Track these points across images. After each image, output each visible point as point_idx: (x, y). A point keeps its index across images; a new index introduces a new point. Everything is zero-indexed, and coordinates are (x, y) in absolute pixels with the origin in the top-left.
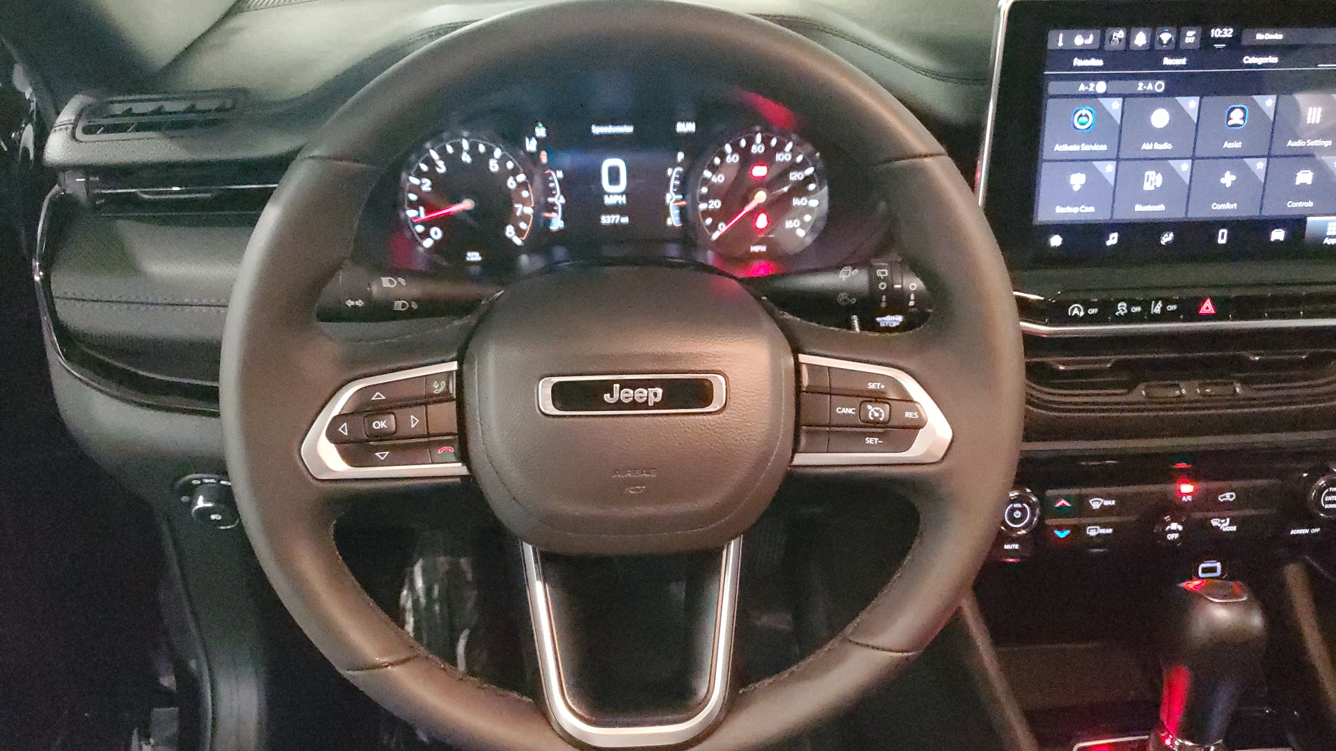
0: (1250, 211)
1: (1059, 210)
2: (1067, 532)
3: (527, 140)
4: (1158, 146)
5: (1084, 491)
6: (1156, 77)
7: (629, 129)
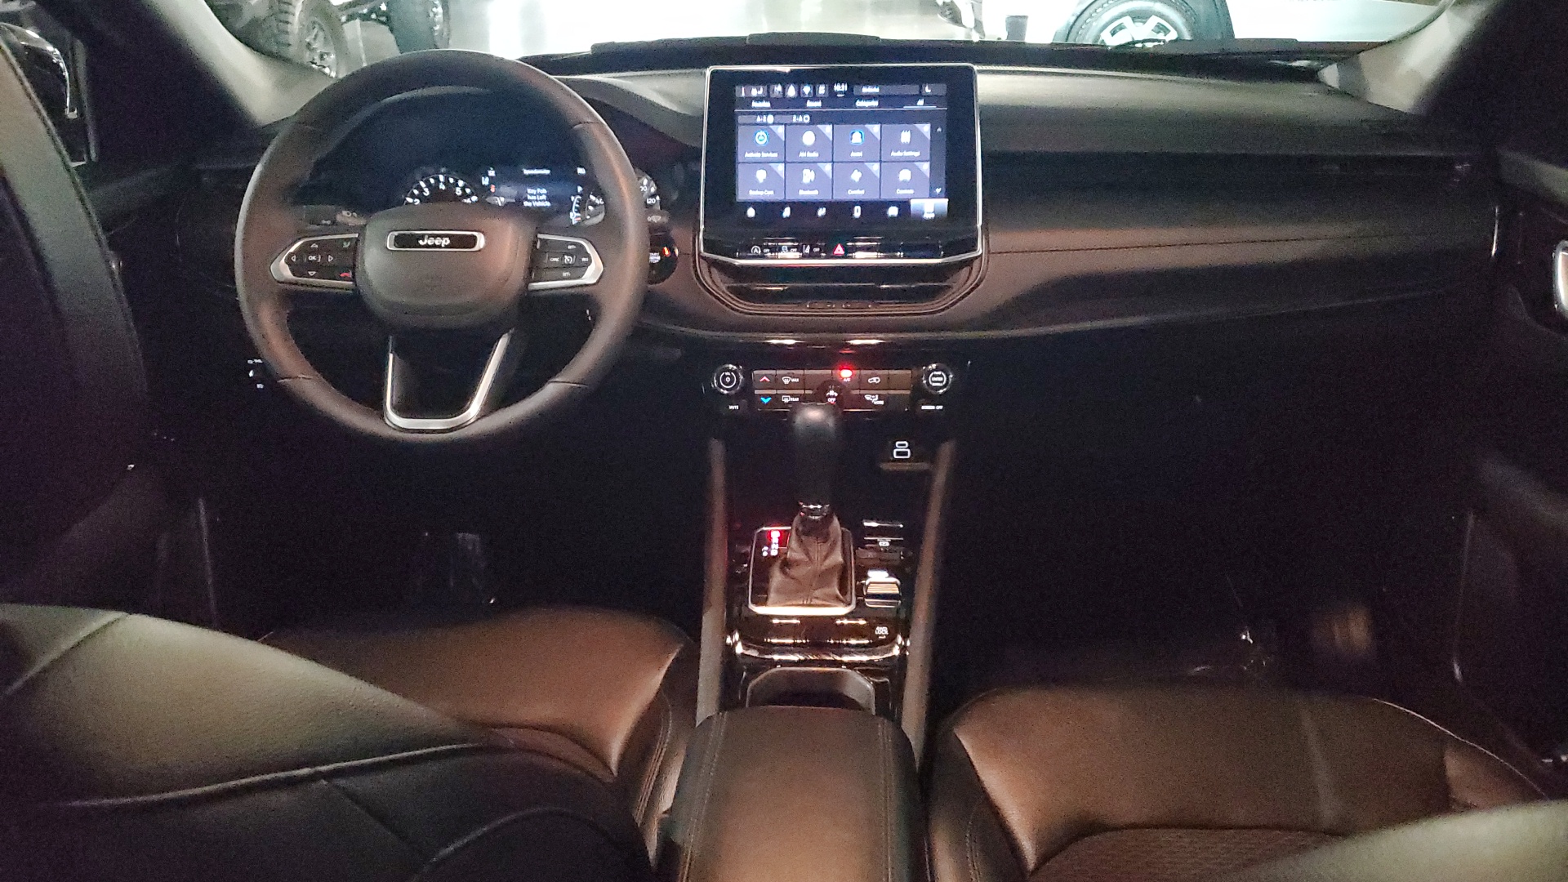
0: (874, 196)
1: (752, 193)
2: (770, 399)
3: (483, 178)
4: (810, 155)
5: (780, 372)
6: (803, 113)
7: (547, 172)
